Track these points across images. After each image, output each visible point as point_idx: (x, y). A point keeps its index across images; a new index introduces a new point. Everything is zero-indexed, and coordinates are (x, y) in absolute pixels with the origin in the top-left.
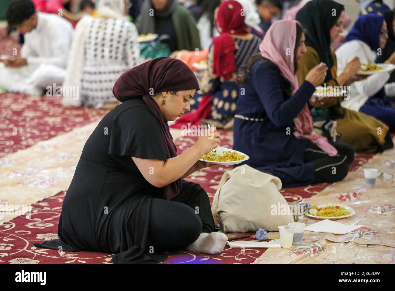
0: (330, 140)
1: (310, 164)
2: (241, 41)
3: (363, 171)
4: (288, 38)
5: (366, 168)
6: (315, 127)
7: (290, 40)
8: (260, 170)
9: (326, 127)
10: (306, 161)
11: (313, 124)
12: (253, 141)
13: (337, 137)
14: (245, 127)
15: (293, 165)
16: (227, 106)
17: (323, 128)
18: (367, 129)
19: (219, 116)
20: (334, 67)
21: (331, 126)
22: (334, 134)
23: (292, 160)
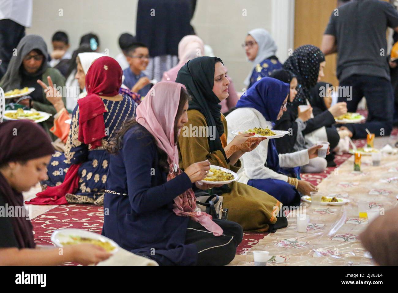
0: (215, 217)
1: (192, 245)
2: (111, 102)
3: (252, 254)
4: (170, 103)
5: (255, 249)
6: (197, 202)
7: (172, 105)
8: (135, 253)
9: (211, 203)
10: (187, 243)
11: (195, 200)
12: (126, 219)
13: (223, 214)
14: (116, 204)
15: (172, 246)
16: (97, 178)
17: (206, 204)
18: (257, 205)
19: (89, 190)
20: (224, 134)
21: (216, 202)
22: (219, 211)
23: (170, 242)
